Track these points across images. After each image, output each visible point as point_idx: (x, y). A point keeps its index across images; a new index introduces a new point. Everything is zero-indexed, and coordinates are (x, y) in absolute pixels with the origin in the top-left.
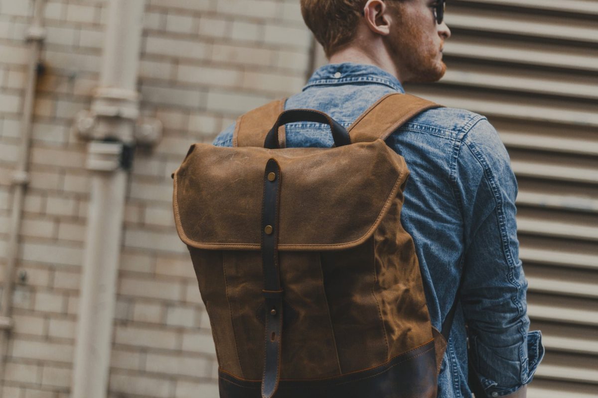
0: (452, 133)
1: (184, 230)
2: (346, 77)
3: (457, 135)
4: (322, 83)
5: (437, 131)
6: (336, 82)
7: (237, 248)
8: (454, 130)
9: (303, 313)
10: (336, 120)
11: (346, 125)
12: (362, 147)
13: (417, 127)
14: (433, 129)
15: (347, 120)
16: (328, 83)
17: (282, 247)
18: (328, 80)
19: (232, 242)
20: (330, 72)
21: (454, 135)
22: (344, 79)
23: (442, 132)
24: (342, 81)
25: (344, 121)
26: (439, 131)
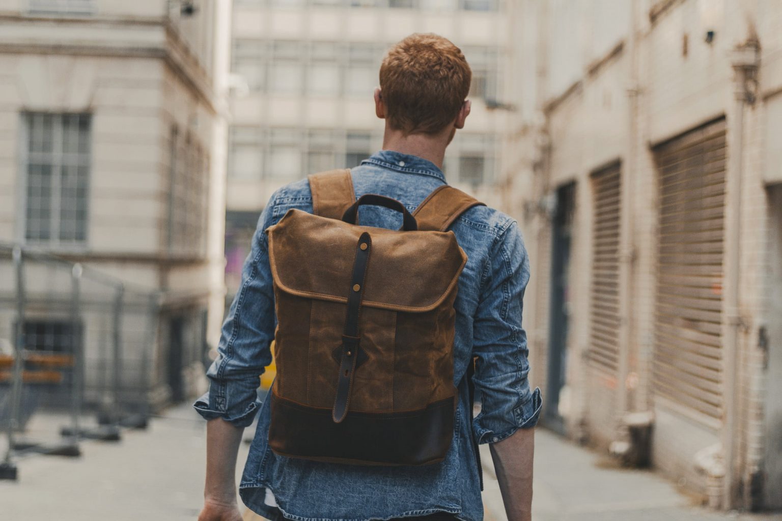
0: (494, 229)
1: (280, 278)
2: (409, 167)
3: (498, 231)
4: (387, 166)
5: (483, 226)
6: (400, 169)
7: (326, 299)
8: (496, 227)
9: (373, 357)
10: (402, 203)
11: (410, 208)
12: (437, 235)
13: (468, 222)
14: (479, 225)
15: (411, 204)
16: (392, 168)
17: (366, 303)
18: (393, 166)
19: (323, 293)
20: (395, 159)
21: (496, 231)
22: (407, 169)
23: (487, 227)
24: (406, 170)
25: (409, 205)
26: (485, 226)
